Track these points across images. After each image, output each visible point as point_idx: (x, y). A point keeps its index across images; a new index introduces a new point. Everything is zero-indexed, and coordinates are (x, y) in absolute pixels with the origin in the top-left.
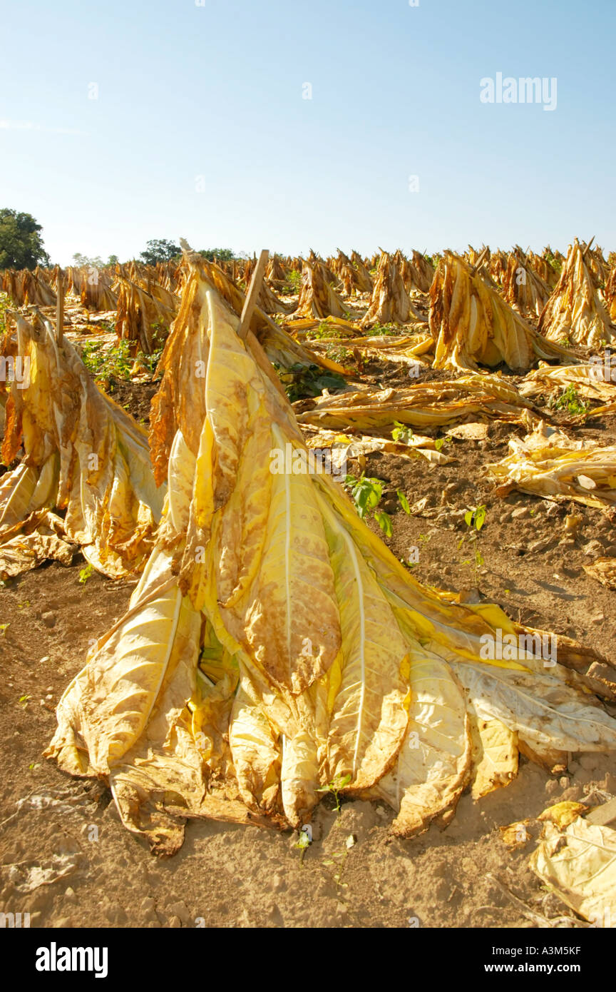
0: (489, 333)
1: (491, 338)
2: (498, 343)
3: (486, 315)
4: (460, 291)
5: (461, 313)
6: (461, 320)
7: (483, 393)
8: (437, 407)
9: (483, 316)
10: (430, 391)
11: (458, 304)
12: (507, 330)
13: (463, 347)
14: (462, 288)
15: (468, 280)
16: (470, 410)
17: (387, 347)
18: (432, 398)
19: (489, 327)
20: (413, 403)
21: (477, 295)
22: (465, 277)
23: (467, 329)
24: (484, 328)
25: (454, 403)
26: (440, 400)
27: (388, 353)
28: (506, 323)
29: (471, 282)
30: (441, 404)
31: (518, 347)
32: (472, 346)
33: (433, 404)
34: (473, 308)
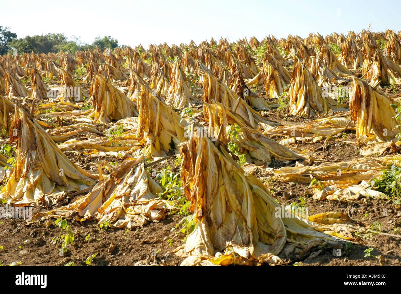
0: (115, 106)
1: (116, 109)
2: (119, 110)
3: (113, 99)
4: (102, 89)
5: (102, 99)
6: (103, 102)
7: (80, 129)
8: (63, 134)
9: (112, 99)
10: (62, 129)
11: (101, 95)
12: (123, 104)
13: (104, 113)
14: (102, 88)
15: (105, 84)
16: (74, 135)
17: (80, 115)
18: (62, 132)
19: (115, 104)
20: (55, 133)
21: (109, 91)
22: (104, 83)
23: (105, 106)
24: (112, 104)
25: (69, 133)
26: (65, 132)
27: (80, 117)
28: (122, 102)
29: (106, 85)
30: (64, 133)
31: (127, 112)
32: (108, 113)
33: (61, 134)
34: (107, 96)
